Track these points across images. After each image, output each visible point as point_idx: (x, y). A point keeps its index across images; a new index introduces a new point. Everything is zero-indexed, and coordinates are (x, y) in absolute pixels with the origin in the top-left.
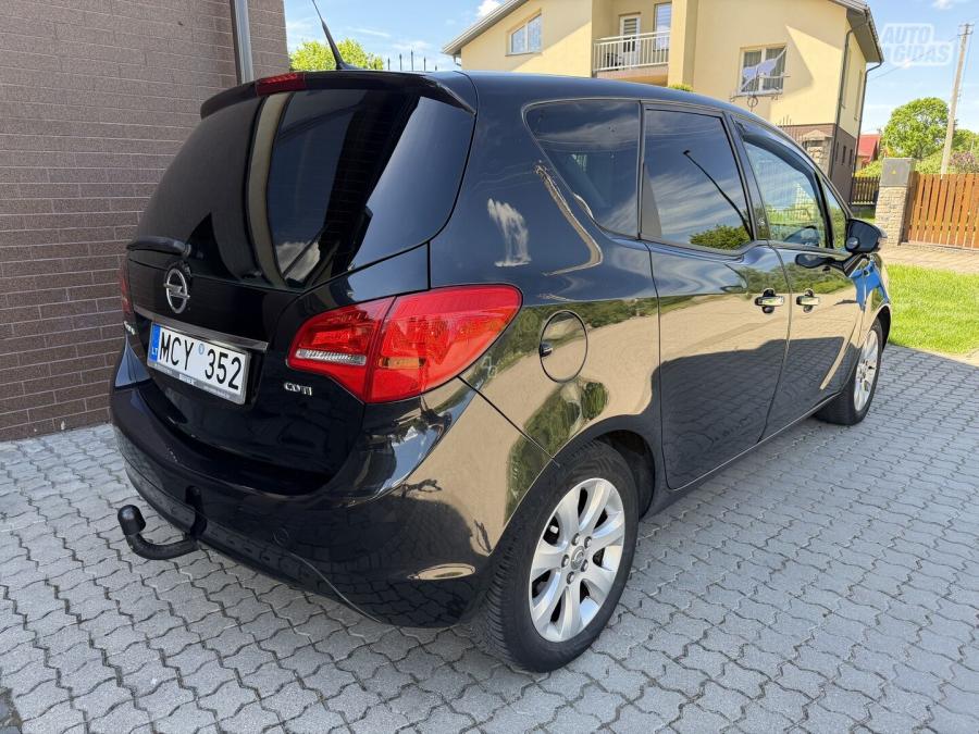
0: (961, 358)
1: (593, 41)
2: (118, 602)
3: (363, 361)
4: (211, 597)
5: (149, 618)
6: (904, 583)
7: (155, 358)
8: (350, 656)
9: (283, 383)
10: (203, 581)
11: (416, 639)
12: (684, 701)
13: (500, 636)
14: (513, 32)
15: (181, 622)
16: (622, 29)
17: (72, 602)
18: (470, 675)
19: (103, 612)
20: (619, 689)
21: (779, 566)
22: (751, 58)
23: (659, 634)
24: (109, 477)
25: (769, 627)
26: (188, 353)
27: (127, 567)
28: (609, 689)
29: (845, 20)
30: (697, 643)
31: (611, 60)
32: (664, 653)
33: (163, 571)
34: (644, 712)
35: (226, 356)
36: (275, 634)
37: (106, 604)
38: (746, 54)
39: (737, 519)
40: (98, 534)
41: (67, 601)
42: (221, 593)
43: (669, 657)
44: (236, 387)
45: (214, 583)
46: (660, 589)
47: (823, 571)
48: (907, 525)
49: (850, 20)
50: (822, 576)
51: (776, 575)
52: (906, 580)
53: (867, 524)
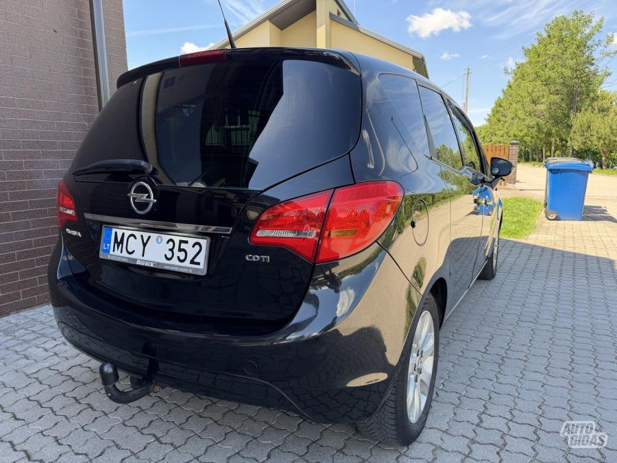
0: (524, 241)
2: (70, 446)
3: (312, 234)
4: (143, 431)
5: (101, 454)
6: (571, 363)
7: (108, 251)
8: (269, 457)
9: (245, 256)
10: (131, 420)
11: (307, 438)
12: (498, 449)
13: (392, 422)
15: (129, 453)
17: (31, 451)
18: (357, 456)
19: (60, 455)
20: (455, 449)
21: (501, 362)
23: (459, 411)
24: (18, 357)
25: (517, 397)
26: (145, 245)
27: (64, 419)
28: (449, 450)
29: (412, 63)
30: (483, 413)
32: (468, 422)
33: (96, 418)
34: (479, 460)
35: (186, 242)
36: (206, 451)
37: (60, 449)
39: (462, 338)
40: (28, 398)
41: (26, 452)
42: (149, 428)
43: (473, 424)
44: (198, 264)
45: (142, 421)
46: (443, 383)
47: (526, 361)
48: (552, 330)
49: (414, 62)
50: (526, 364)
51: (502, 367)
52: (571, 360)
53: (532, 332)
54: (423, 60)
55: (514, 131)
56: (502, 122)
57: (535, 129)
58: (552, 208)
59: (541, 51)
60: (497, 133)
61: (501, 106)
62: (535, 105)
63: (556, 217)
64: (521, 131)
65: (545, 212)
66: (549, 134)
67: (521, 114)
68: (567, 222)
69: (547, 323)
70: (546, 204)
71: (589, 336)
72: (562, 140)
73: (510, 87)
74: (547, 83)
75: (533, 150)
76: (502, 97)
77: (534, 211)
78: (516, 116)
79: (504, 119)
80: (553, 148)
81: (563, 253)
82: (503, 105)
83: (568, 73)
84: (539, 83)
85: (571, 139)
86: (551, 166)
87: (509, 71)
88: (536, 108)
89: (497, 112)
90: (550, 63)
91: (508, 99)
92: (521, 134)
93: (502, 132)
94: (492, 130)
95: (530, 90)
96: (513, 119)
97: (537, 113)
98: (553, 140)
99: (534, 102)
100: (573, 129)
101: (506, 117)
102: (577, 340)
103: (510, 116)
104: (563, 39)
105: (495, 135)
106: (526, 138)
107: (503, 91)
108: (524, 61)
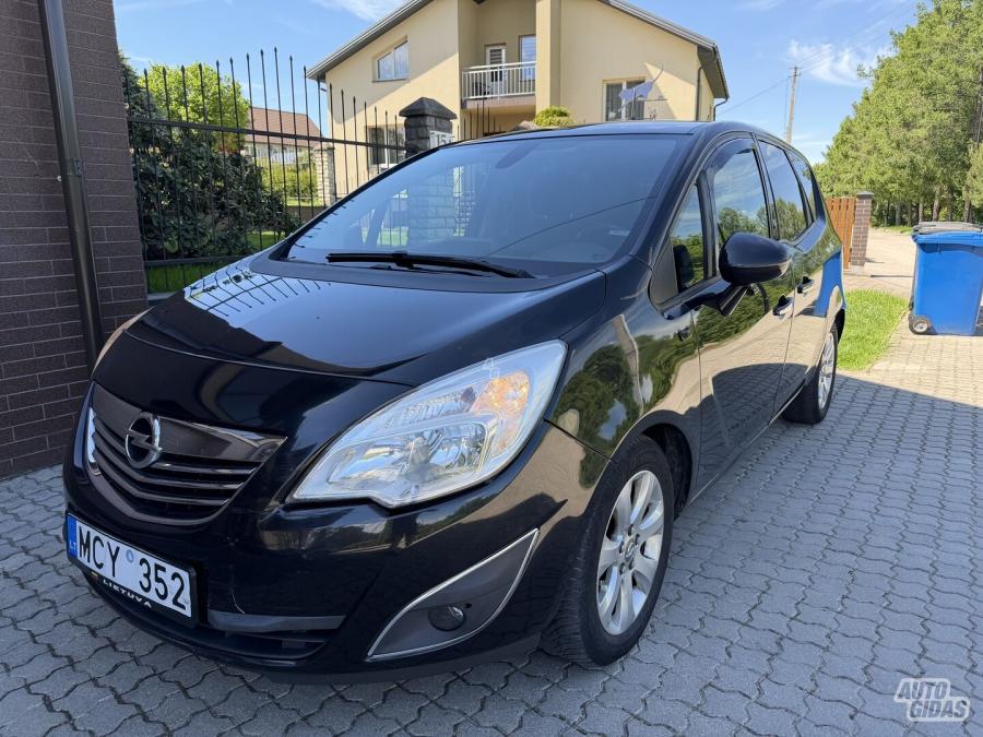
0: (862, 376)
1: (461, 71)
6: (920, 656)
14: (378, 58)
16: (488, 60)
21: (775, 649)
22: (613, 90)
29: (696, 57)
31: (479, 88)
38: (608, 87)
39: (707, 586)
47: (826, 649)
48: (891, 574)
49: (700, 57)
50: (827, 656)
51: (776, 663)
52: (920, 651)
53: (850, 579)
54: (715, 51)
55: (870, 173)
56: (851, 159)
57: (907, 171)
58: (921, 312)
59: (923, 37)
60: (842, 176)
61: (849, 132)
62: (908, 130)
63: (928, 329)
64: (883, 174)
65: (910, 318)
66: (930, 179)
67: (883, 144)
68: (948, 337)
69: (883, 557)
70: (912, 305)
71: (964, 591)
72: (952, 189)
73: (867, 99)
74: (929, 91)
75: (903, 207)
76: (852, 117)
77: (891, 317)
78: (875, 148)
79: (852, 153)
80: (936, 203)
81: (933, 403)
82: (855, 129)
83: (967, 74)
84: (915, 91)
85: (968, 188)
86: (923, 238)
87: (867, 71)
88: (909, 135)
89: (844, 142)
90: (937, 57)
91: (862, 119)
92: (882, 179)
93: (850, 176)
94: (833, 172)
95: (899, 104)
96: (869, 153)
97: (911, 143)
98: (936, 189)
99: (907, 125)
100: (973, 169)
101: (857, 150)
102: (940, 599)
103: (865, 147)
104: (962, 15)
105: (839, 180)
106: (890, 185)
107: (855, 107)
108: (892, 54)
